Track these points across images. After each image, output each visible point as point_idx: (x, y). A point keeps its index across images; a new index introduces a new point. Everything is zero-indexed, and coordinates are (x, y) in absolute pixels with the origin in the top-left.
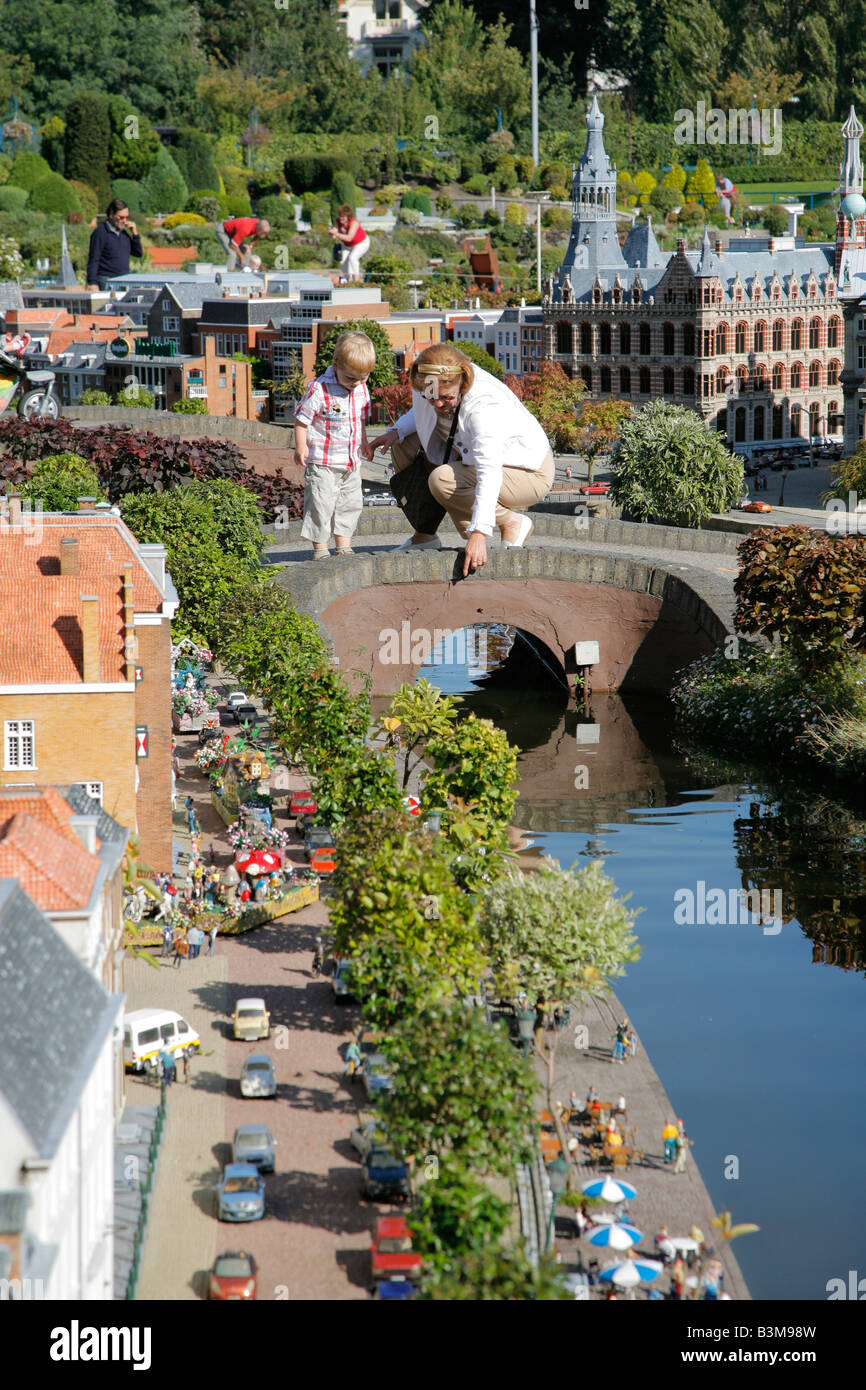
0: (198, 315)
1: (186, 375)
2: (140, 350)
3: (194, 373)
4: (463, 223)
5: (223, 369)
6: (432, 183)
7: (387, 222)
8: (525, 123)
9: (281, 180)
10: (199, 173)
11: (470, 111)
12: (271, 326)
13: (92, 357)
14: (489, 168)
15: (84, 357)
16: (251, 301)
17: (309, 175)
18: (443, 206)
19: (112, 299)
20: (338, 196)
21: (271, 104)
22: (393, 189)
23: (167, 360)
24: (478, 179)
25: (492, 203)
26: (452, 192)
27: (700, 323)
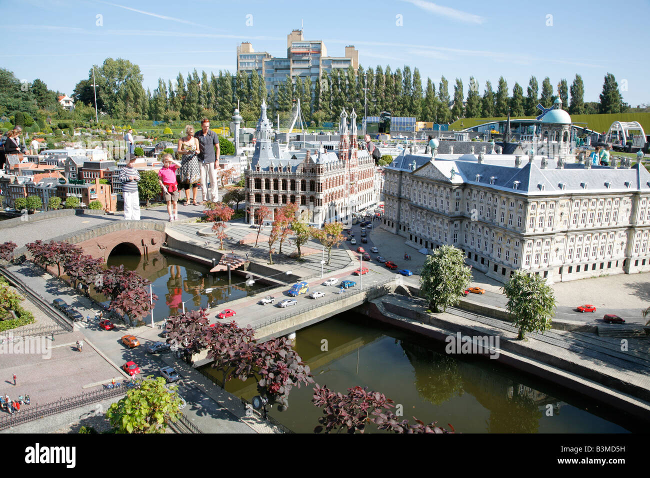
0: (83, 166)
1: (90, 191)
2: (71, 182)
3: (92, 190)
4: (93, 134)
5: (102, 188)
6: (85, 127)
7: (79, 134)
8: (95, 118)
9: (57, 127)
10: (42, 126)
11: (87, 117)
12: (108, 169)
13: (51, 184)
14: (95, 125)
15: (48, 184)
16: (101, 162)
17: (63, 126)
18: (89, 132)
19: (45, 158)
20: (71, 130)
21: (51, 115)
22: (78, 128)
23: (82, 185)
24: (94, 127)
25: (97, 131)
26: (89, 129)
27: (319, 180)
